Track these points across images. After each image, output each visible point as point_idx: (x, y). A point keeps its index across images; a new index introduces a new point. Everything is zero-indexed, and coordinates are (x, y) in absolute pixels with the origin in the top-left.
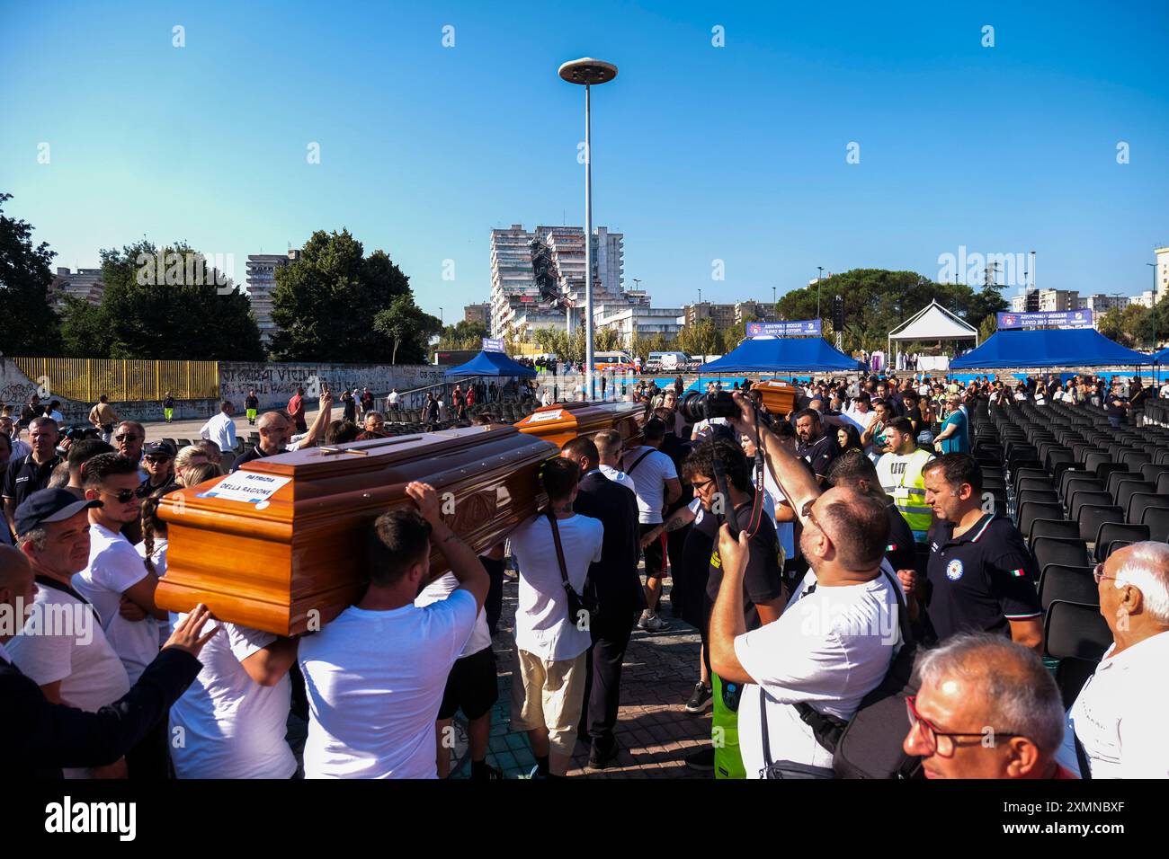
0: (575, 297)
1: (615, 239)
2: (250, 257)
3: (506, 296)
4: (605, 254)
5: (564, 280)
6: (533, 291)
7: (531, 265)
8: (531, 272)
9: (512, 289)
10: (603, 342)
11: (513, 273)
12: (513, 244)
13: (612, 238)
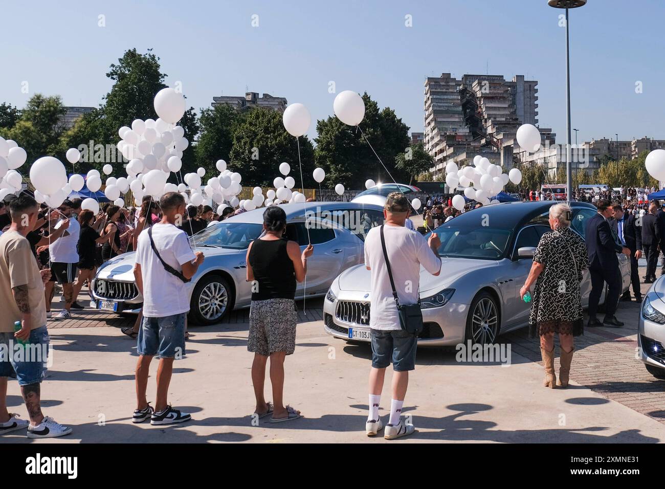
0: (501, 136)
1: (530, 86)
2: (215, 99)
3: (441, 135)
4: (522, 98)
5: (489, 123)
6: (464, 131)
7: (460, 108)
8: (461, 114)
9: (446, 129)
10: (536, 177)
11: (446, 115)
12: (444, 90)
13: (527, 85)
